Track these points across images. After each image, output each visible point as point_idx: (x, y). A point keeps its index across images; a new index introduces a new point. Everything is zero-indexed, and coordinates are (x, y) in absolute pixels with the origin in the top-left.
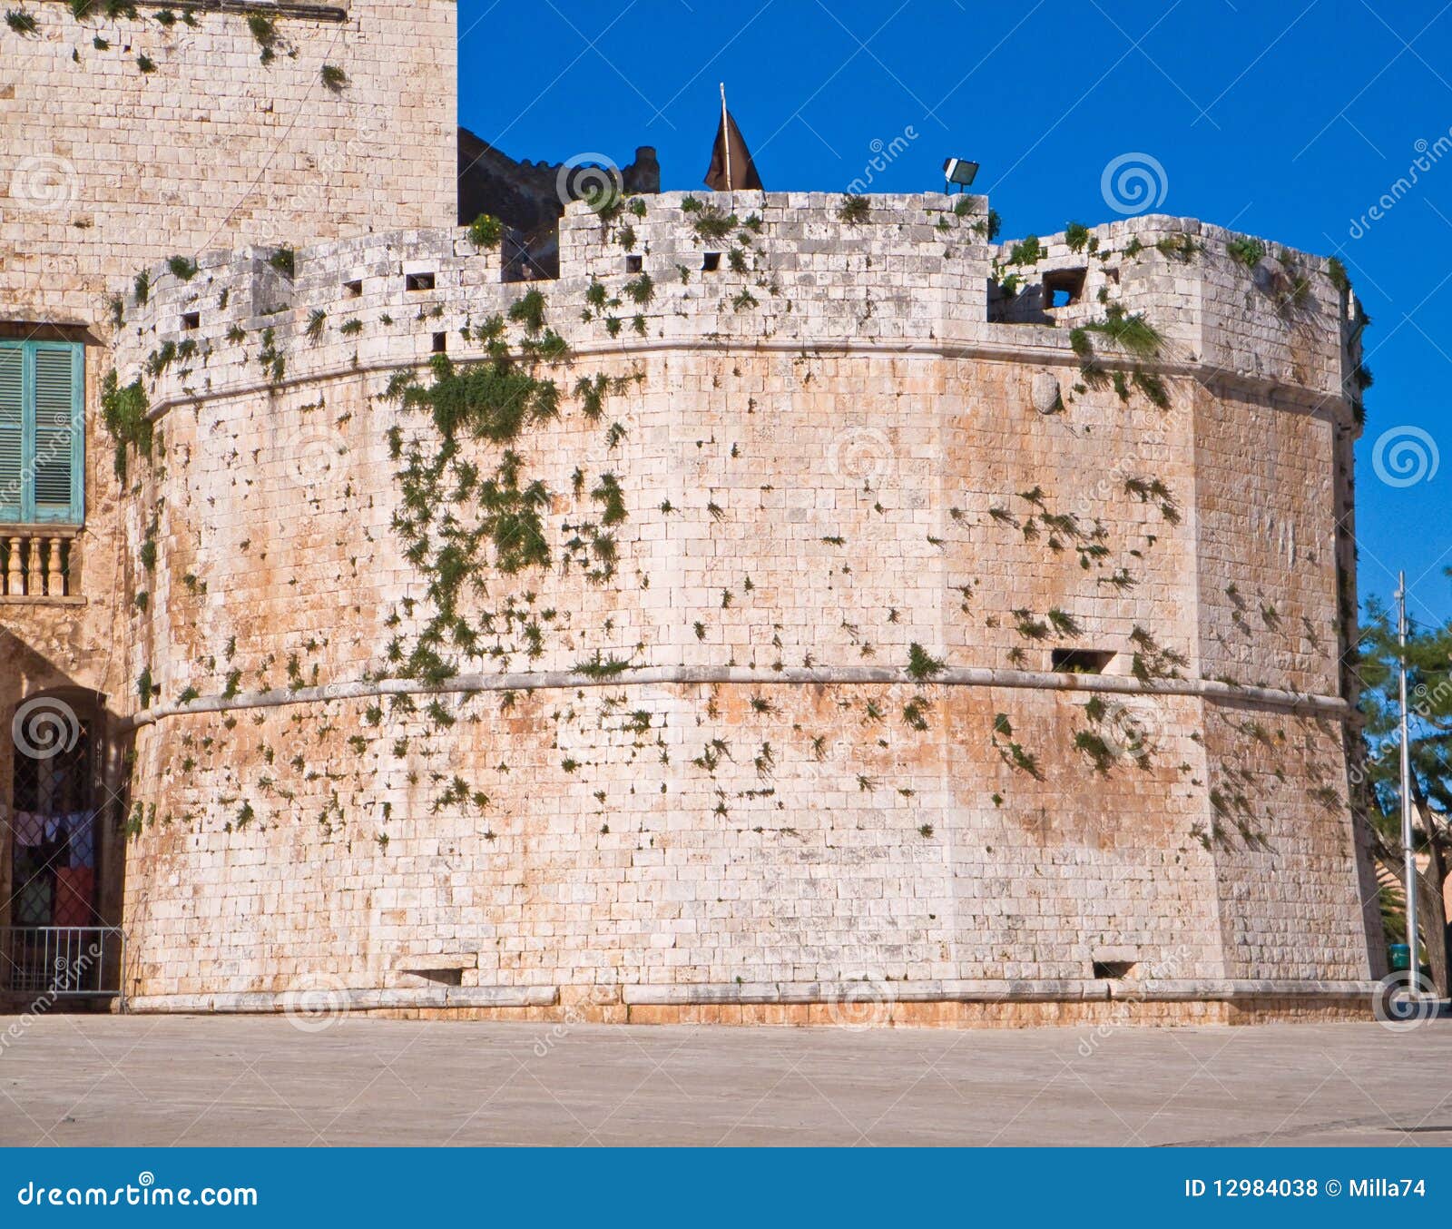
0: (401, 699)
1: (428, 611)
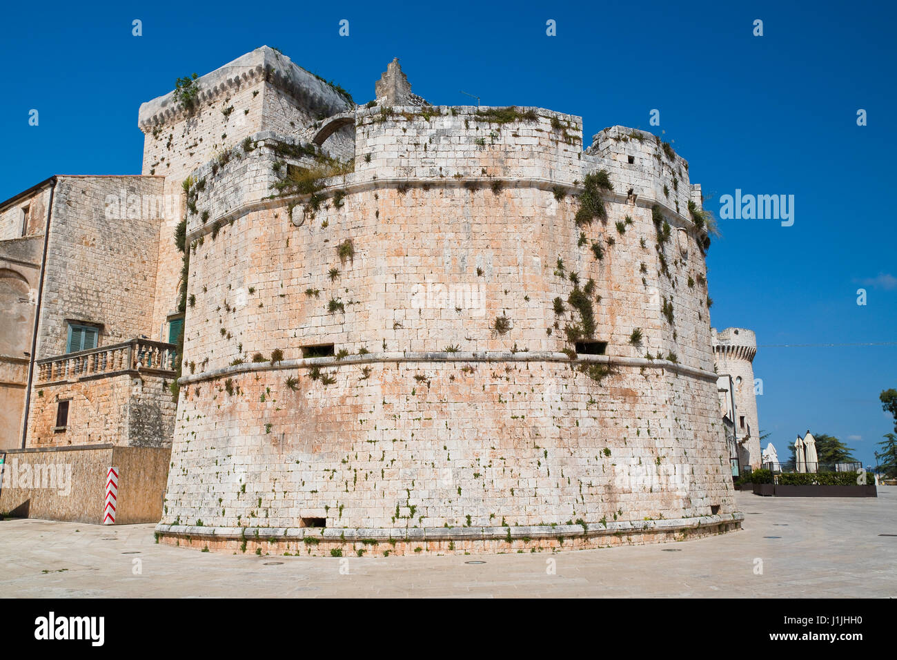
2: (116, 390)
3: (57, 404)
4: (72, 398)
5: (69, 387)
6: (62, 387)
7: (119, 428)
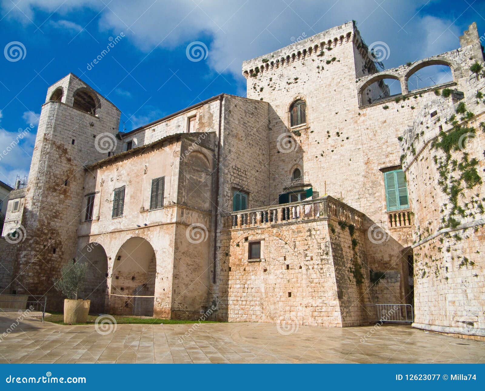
0: (447, 233)
1: (450, 206)
2: (313, 232)
3: (247, 244)
4: (264, 239)
5: (259, 231)
6: (250, 232)
7: (322, 260)
